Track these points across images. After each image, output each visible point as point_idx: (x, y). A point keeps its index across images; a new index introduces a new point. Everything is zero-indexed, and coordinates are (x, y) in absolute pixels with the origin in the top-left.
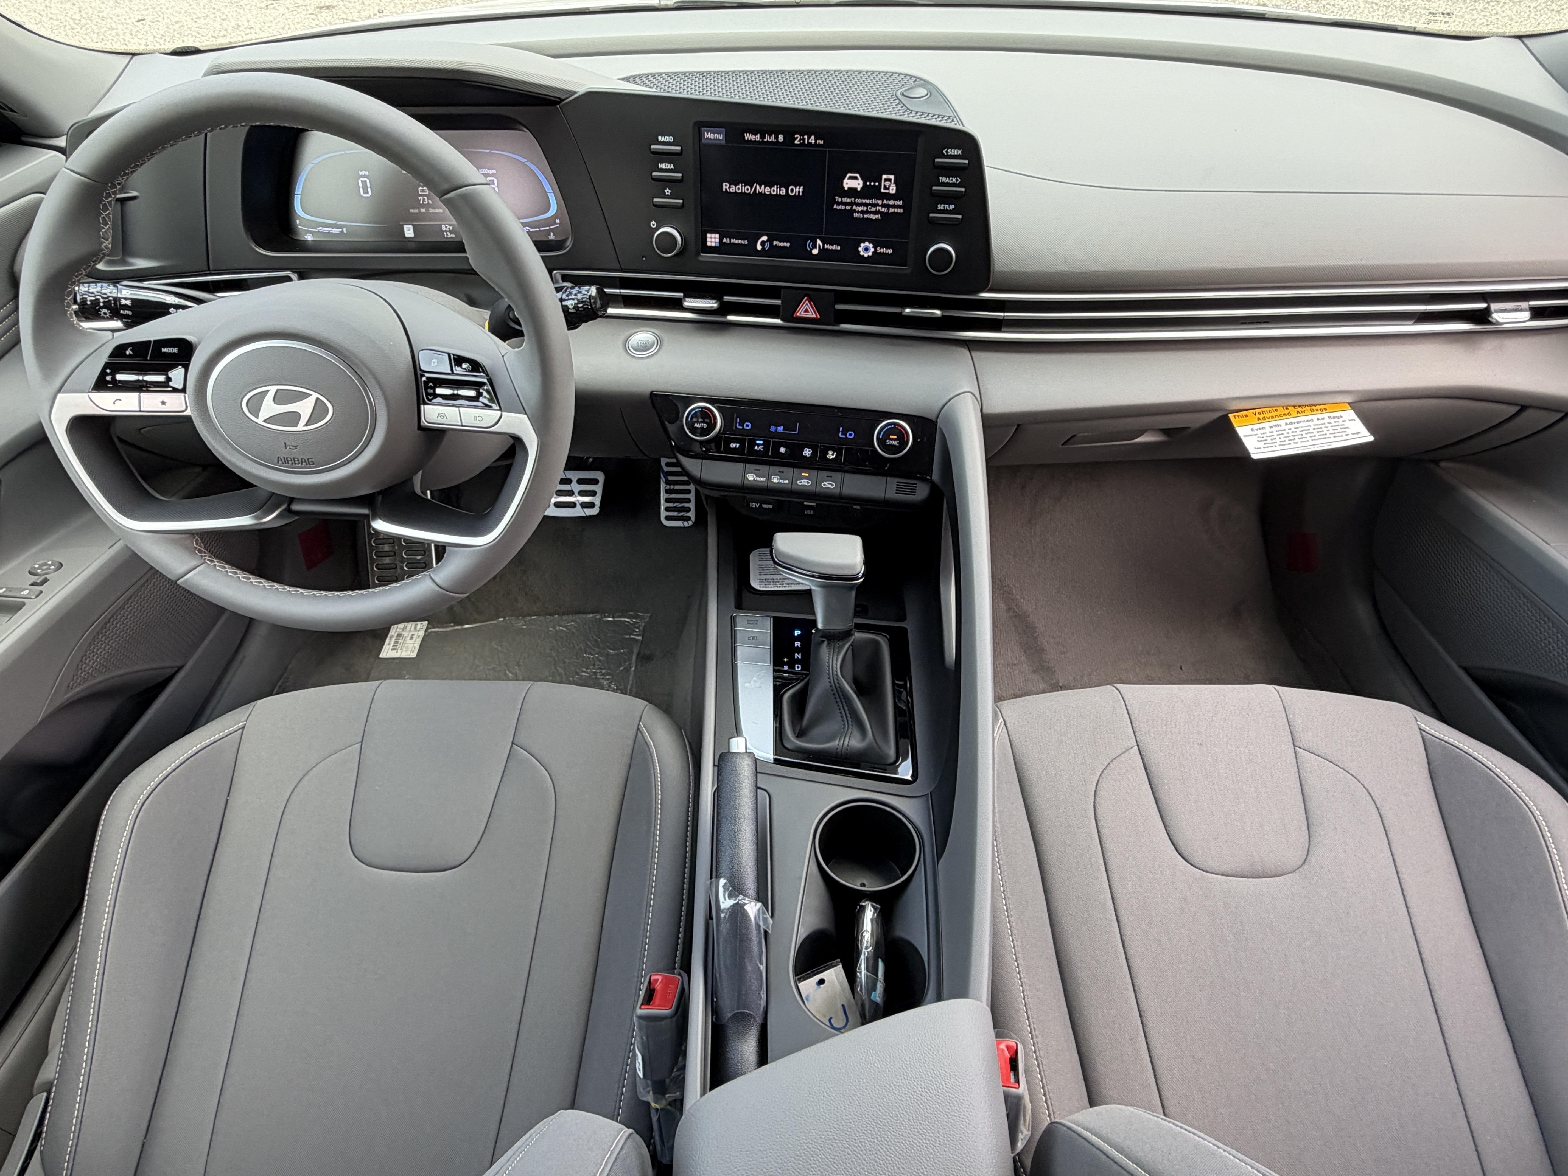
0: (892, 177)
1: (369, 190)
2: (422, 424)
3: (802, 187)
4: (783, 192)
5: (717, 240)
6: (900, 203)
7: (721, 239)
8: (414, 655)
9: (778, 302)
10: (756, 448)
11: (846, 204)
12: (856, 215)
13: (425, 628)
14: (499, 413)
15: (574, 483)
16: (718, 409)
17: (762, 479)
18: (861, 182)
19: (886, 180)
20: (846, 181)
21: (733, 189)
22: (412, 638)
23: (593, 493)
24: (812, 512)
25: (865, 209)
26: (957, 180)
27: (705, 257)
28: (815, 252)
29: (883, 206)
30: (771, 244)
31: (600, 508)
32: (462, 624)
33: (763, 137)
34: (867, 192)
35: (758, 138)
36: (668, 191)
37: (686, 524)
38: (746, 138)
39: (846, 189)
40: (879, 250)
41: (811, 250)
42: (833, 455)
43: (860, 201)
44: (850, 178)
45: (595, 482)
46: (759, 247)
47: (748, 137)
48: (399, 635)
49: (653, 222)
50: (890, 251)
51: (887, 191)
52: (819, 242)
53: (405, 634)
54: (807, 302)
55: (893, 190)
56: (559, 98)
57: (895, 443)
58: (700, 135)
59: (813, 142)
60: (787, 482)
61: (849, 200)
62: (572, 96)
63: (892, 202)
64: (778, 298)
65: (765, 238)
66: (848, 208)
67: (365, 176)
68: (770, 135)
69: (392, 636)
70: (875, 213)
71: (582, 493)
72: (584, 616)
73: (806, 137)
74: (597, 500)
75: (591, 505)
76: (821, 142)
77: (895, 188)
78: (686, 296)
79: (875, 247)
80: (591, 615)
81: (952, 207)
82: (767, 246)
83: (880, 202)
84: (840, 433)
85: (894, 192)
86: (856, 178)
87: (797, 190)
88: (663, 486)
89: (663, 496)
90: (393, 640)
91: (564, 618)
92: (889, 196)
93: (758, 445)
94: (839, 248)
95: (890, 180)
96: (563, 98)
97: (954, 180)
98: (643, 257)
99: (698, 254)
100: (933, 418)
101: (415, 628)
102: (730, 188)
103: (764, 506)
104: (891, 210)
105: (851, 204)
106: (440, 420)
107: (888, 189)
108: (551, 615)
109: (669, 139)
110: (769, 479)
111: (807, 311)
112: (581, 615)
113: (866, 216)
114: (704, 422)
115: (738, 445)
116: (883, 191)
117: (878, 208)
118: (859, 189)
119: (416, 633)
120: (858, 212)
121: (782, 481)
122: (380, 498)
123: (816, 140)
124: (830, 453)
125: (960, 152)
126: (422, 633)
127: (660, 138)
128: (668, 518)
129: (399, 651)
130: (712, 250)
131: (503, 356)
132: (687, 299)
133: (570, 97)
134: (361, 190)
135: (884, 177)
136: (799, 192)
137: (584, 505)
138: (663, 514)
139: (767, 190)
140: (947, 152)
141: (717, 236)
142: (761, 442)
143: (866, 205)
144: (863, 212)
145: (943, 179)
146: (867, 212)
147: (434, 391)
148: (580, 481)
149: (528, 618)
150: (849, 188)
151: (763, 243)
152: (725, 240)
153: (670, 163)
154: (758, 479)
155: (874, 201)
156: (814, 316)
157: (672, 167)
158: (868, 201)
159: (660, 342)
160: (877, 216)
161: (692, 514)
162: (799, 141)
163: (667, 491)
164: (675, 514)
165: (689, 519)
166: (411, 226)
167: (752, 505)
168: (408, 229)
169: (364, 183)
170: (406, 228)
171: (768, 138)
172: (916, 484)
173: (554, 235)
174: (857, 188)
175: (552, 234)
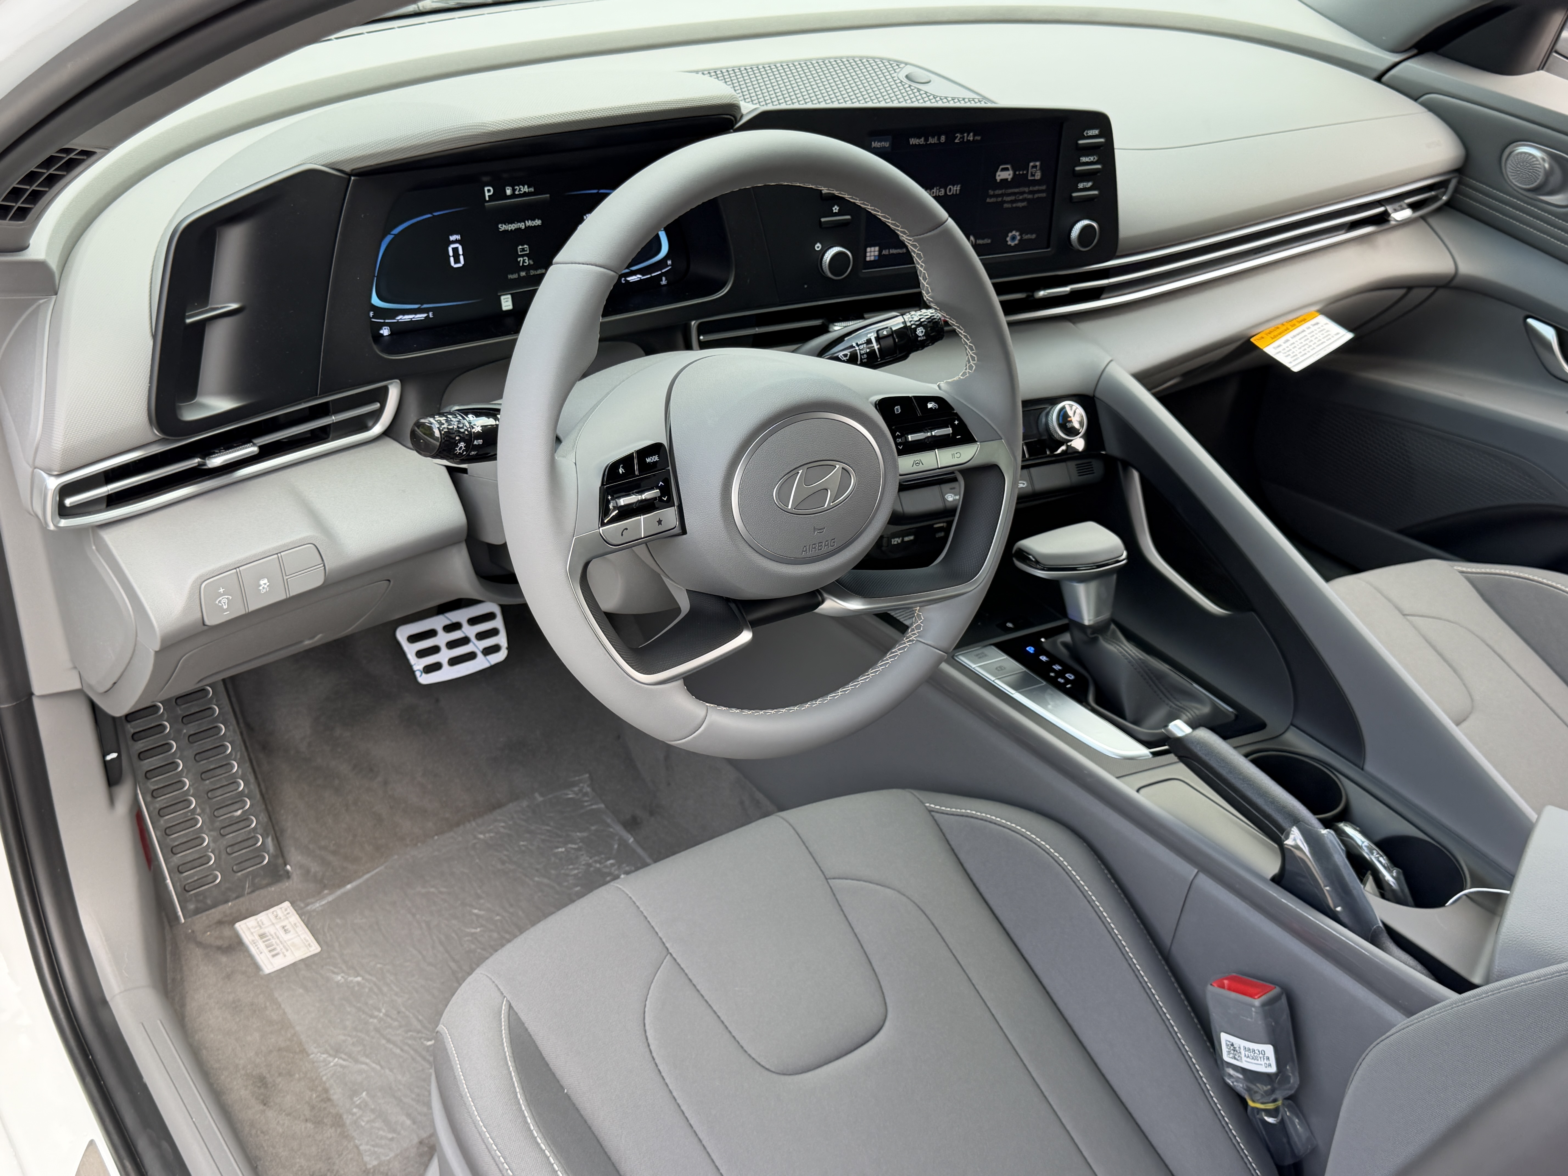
0: (1038, 163)
1: (462, 258)
3: (959, 186)
4: (943, 193)
5: (877, 253)
6: (1044, 187)
7: (880, 251)
8: (316, 949)
11: (997, 196)
12: (1006, 206)
13: (291, 911)
15: (466, 627)
18: (1011, 172)
19: (1032, 167)
20: (998, 173)
22: (285, 931)
23: (494, 632)
25: (1014, 198)
26: (1094, 158)
27: (867, 273)
29: (1030, 192)
31: (509, 648)
33: (926, 140)
34: (1019, 181)
35: (922, 141)
36: (836, 209)
38: (911, 143)
39: (998, 181)
40: (1026, 237)
43: (1010, 191)
44: (1003, 170)
45: (490, 616)
47: (913, 141)
48: (262, 936)
49: (821, 245)
50: (1034, 236)
51: (1034, 178)
52: (972, 238)
55: (1038, 176)
57: (1074, 425)
59: (971, 139)
61: (1000, 192)
63: (1036, 188)
66: (1000, 199)
67: (456, 242)
68: (933, 137)
69: (255, 941)
70: (1022, 201)
71: (481, 636)
73: (965, 135)
74: (502, 639)
75: (496, 649)
76: (979, 138)
77: (1040, 174)
79: (1021, 235)
81: (1090, 184)
83: (1026, 190)
86: (1007, 169)
87: (955, 188)
90: (261, 944)
92: (1035, 182)
94: (990, 241)
95: (1036, 167)
97: (1092, 158)
99: (860, 272)
100: (1091, 394)
101: (275, 916)
104: (1036, 196)
105: (1002, 195)
107: (1034, 175)
113: (1014, 205)
116: (1030, 178)
117: (1025, 196)
118: (1009, 180)
119: (285, 923)
120: (1008, 202)
123: (974, 136)
125: (1096, 132)
126: (295, 919)
129: (287, 954)
130: (872, 264)
134: (452, 259)
135: (1031, 164)
136: (956, 190)
137: (488, 651)
140: (1087, 133)
141: (877, 248)
143: (1014, 194)
144: (1012, 202)
145: (1084, 159)
146: (1015, 201)
148: (473, 621)
150: (1001, 180)
152: (884, 252)
155: (1022, 189)
158: (1016, 190)
160: (1023, 204)
162: (959, 140)
166: (509, 296)
167: (894, 541)
168: (506, 300)
169: (455, 250)
170: (504, 299)
171: (932, 141)
172: (1090, 462)
173: (666, 279)
174: (1007, 179)
175: (664, 278)
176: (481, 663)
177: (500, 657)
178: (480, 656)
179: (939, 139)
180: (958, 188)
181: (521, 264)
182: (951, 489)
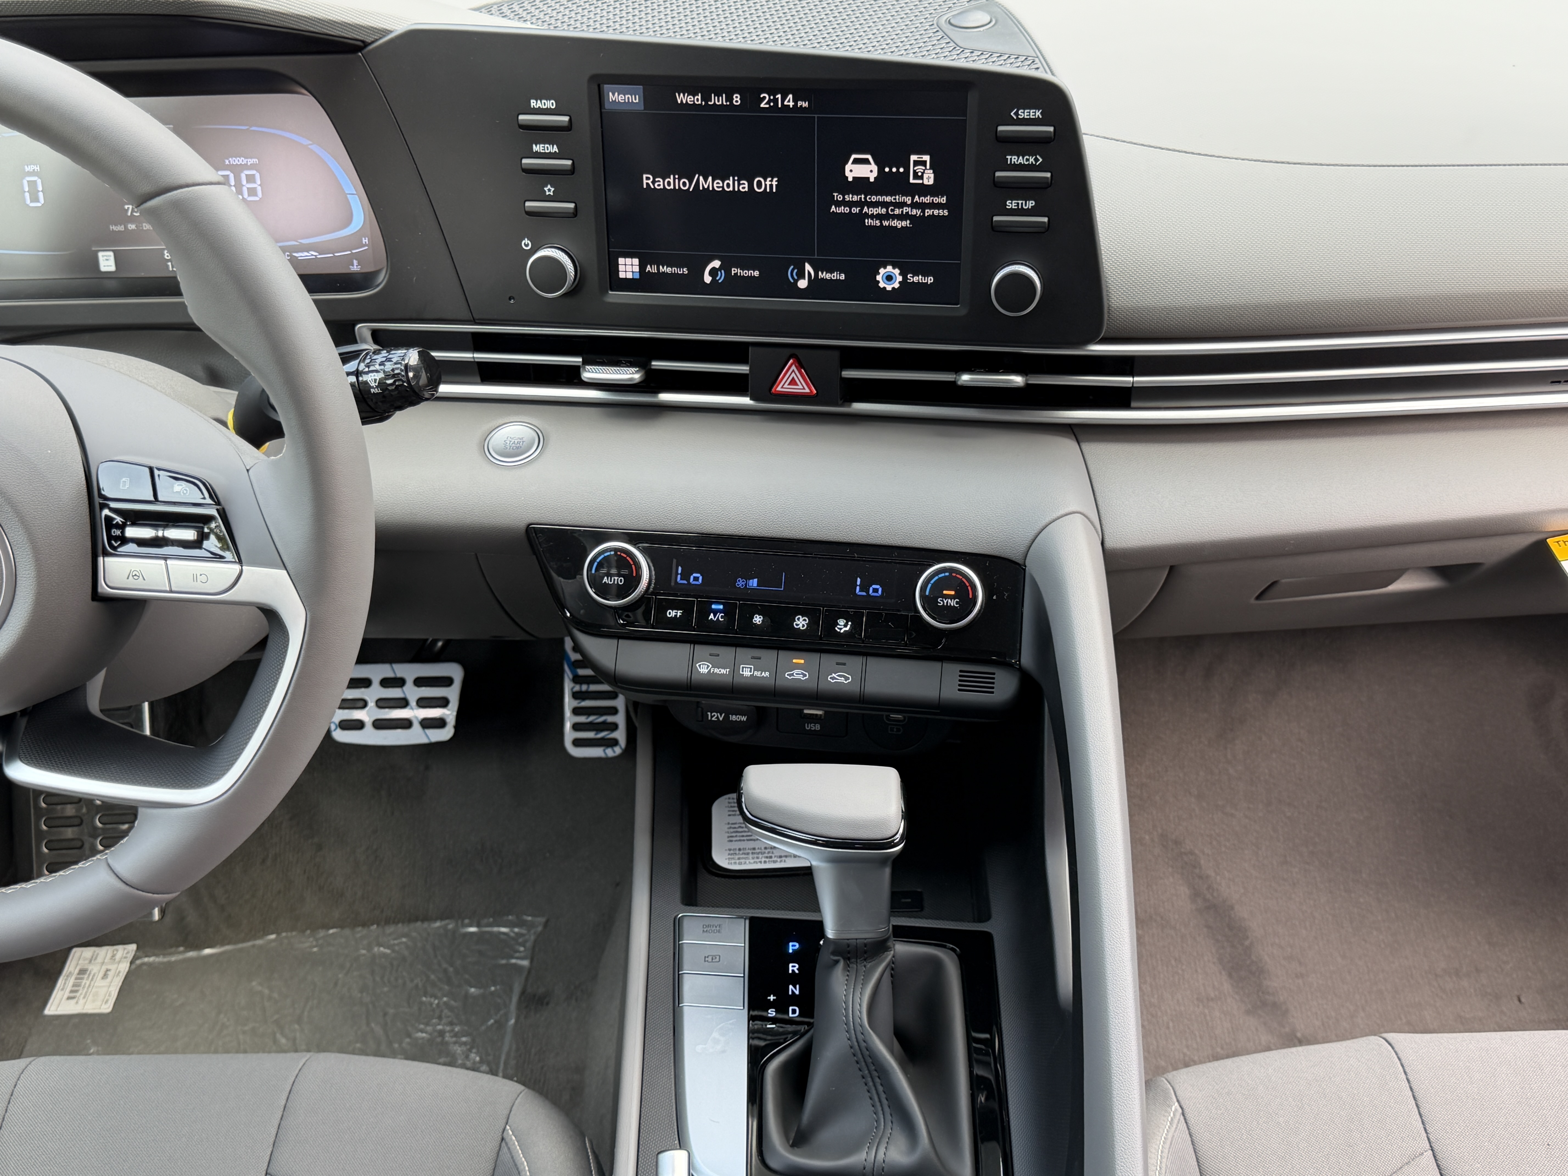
0: (927, 158)
1: (41, 195)
2: (100, 590)
3: (776, 179)
4: (745, 186)
5: (636, 269)
6: (943, 200)
7: (642, 266)
8: (107, 1008)
9: (744, 369)
10: (712, 616)
11: (851, 204)
12: (868, 222)
13: (130, 956)
14: (237, 567)
15: (409, 686)
16: (643, 551)
17: (723, 671)
18: (874, 167)
19: (916, 163)
20: (849, 167)
21: (660, 184)
22: (105, 976)
23: (443, 702)
24: (818, 727)
25: (884, 211)
26: (1036, 160)
27: (616, 296)
28: (803, 284)
29: (914, 205)
30: (727, 272)
31: (456, 727)
32: (200, 947)
33: (706, 98)
34: (884, 184)
35: (698, 99)
36: (549, 190)
37: (610, 753)
38: (679, 101)
39: (850, 179)
40: (911, 279)
41: (796, 281)
42: (845, 626)
43: (874, 199)
44: (856, 161)
45: (447, 682)
46: (708, 279)
47: (682, 98)
48: (83, 972)
49: (526, 241)
50: (930, 280)
51: (920, 182)
52: (808, 267)
53: (94, 968)
54: (794, 367)
55: (929, 178)
56: (363, 41)
57: (953, 603)
58: (601, 97)
59: (791, 104)
60: (767, 674)
61: (855, 198)
62: (384, 36)
63: (927, 200)
64: (743, 361)
65: (716, 264)
66: (855, 210)
67: (34, 174)
68: (718, 95)
69: (70, 974)
70: (901, 217)
71: (423, 703)
72: (426, 925)
73: (779, 96)
74: (449, 713)
75: (440, 723)
76: (805, 105)
77: (932, 176)
78: (585, 362)
79: (903, 274)
80: (438, 924)
81: (1031, 204)
82: (721, 277)
83: (908, 200)
84: (858, 588)
85: (931, 182)
86: (866, 162)
87: (768, 183)
88: (568, 686)
89: (569, 703)
90: (72, 981)
91: (390, 929)
92: (923, 190)
93: (715, 612)
94: (843, 277)
95: (924, 163)
96: (369, 40)
97: (1032, 160)
98: (510, 299)
99: (604, 292)
100: (1018, 558)
101: (113, 956)
102: (654, 182)
103: (734, 718)
104: (928, 212)
105: (860, 204)
106: (132, 583)
107: (921, 178)
108: (364, 925)
109: (550, 104)
110: (734, 670)
111: (793, 382)
112: (419, 924)
113: (885, 223)
114: (619, 575)
115: (679, 613)
116: (912, 181)
117: (906, 210)
118: (872, 180)
119: (113, 967)
120: (872, 217)
121: (756, 673)
122: (23, 723)
123: (795, 100)
124: (842, 622)
125: (1038, 113)
126: (124, 967)
127: (533, 103)
128: (577, 743)
129: (81, 1001)
130: (628, 284)
131: (248, 470)
132: (588, 367)
133: (381, 38)
134: (27, 195)
135: (913, 158)
136: (771, 186)
137: (427, 724)
138: (569, 735)
139: (717, 185)
140: (1017, 114)
141: (636, 261)
142: (721, 607)
143: (885, 205)
144: (880, 217)
145: (1014, 159)
146: (887, 217)
147: (123, 532)
148: (420, 682)
149: (322, 933)
150: (857, 178)
151: (714, 272)
152: (648, 268)
153: (552, 143)
154: (717, 671)
155: (899, 198)
156: (807, 390)
157: (555, 149)
158: (888, 199)
159: (542, 439)
160: (904, 223)
161: (620, 735)
162: (767, 103)
163: (576, 695)
164: (590, 735)
165: (614, 743)
166: (111, 254)
167: (712, 717)
168: (106, 258)
169: (32, 184)
170: (103, 256)
171: (715, 100)
172: (994, 674)
173: (359, 264)
174: (868, 178)
175: (355, 262)
176: (416, 736)
177: (445, 734)
178: (416, 726)
179: (729, 98)
180: (775, 183)
181: (129, 214)
182: (753, 658)
